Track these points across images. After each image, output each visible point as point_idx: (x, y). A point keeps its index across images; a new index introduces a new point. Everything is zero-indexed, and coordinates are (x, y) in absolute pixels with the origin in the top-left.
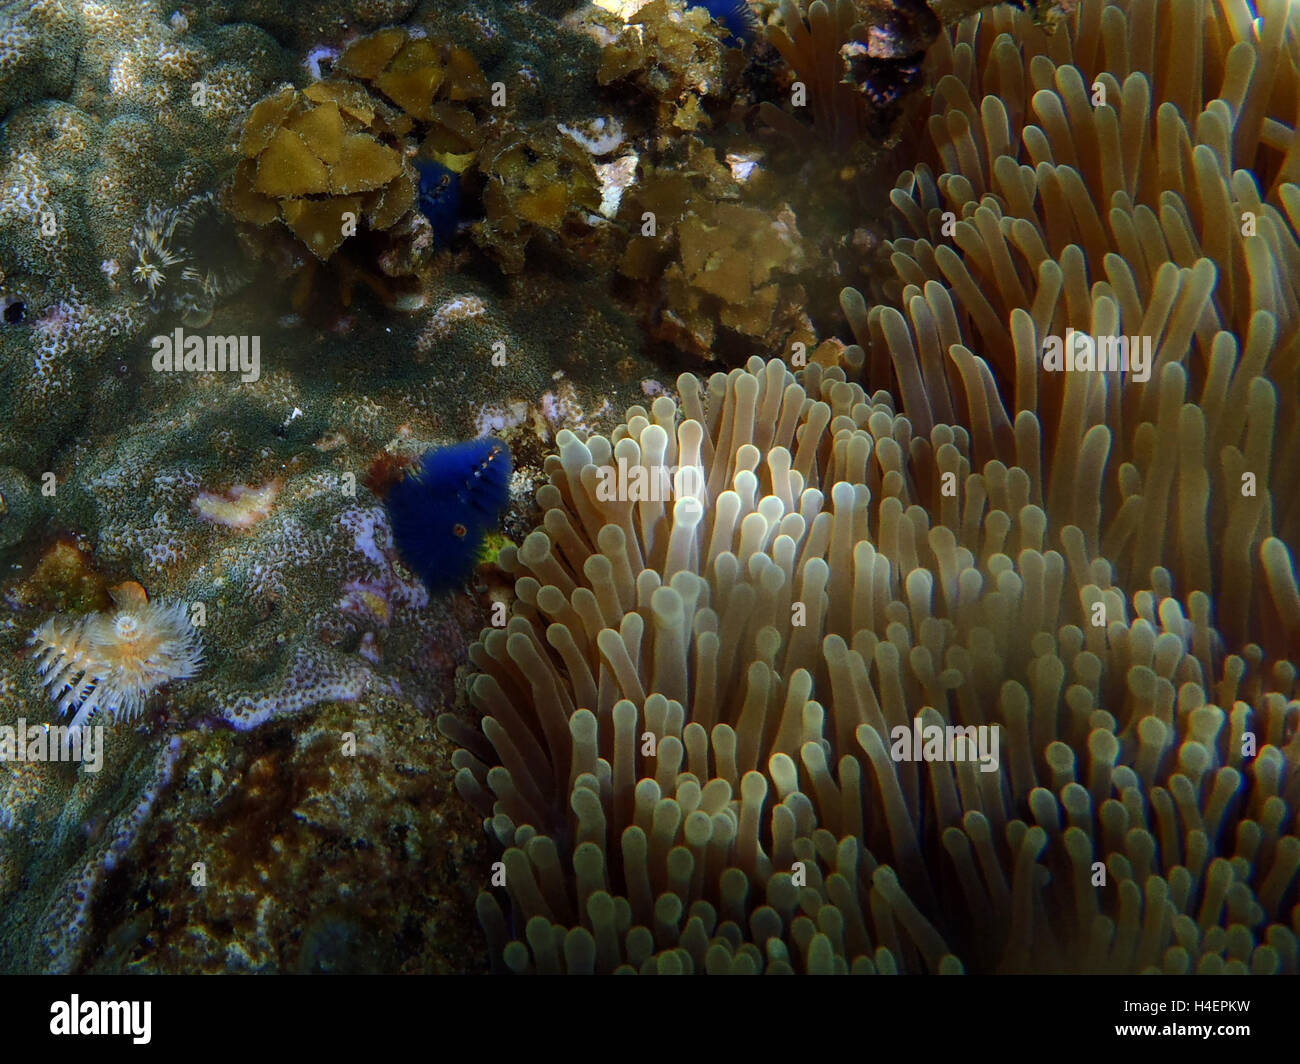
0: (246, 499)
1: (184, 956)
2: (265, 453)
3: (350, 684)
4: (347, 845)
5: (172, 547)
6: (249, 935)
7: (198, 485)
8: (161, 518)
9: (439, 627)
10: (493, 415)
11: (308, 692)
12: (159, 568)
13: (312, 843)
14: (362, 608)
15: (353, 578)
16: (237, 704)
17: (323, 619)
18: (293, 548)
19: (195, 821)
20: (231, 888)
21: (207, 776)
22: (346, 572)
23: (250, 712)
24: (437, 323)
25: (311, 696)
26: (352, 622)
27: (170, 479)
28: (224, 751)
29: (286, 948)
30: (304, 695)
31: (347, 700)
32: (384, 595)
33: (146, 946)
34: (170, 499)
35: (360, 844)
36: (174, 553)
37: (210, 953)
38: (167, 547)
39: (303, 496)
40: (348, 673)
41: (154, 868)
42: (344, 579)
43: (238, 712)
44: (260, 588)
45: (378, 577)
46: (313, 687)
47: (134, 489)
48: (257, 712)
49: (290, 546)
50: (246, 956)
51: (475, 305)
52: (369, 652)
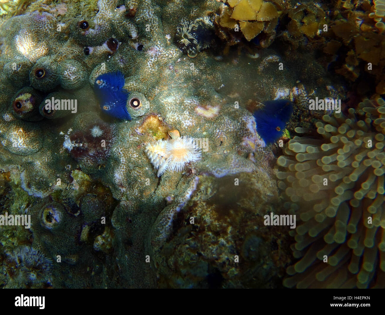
0: (211, 110)
1: (204, 240)
2: (216, 97)
3: (249, 168)
4: (254, 215)
5: (190, 122)
6: (226, 237)
7: (197, 104)
8: (186, 113)
9: (269, 154)
10: (281, 92)
11: (237, 169)
12: (186, 127)
13: (242, 213)
14: (248, 146)
15: (245, 136)
16: (216, 170)
17: (238, 148)
18: (228, 126)
19: (204, 202)
20: (218, 222)
21: (206, 189)
22: (243, 134)
23: (220, 173)
24: (264, 63)
25: (238, 170)
26: (246, 150)
27: (189, 102)
28: (212, 183)
29: (237, 242)
30: (236, 170)
31: (248, 172)
32: (254, 142)
33: (191, 235)
34: (189, 107)
35: (258, 215)
36: (191, 123)
37: (213, 240)
38: (189, 121)
39: (229, 111)
40: (248, 164)
41: (192, 213)
42: (243, 136)
43: (217, 172)
44: (218, 137)
45: (252, 137)
46: (239, 167)
47: (177, 103)
48: (222, 173)
49: (227, 125)
50: (225, 243)
51: (276, 58)
52: (252, 158)
